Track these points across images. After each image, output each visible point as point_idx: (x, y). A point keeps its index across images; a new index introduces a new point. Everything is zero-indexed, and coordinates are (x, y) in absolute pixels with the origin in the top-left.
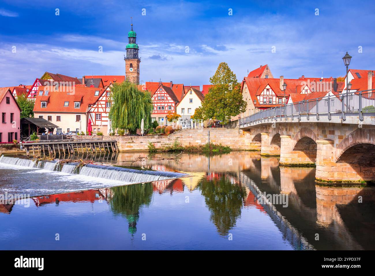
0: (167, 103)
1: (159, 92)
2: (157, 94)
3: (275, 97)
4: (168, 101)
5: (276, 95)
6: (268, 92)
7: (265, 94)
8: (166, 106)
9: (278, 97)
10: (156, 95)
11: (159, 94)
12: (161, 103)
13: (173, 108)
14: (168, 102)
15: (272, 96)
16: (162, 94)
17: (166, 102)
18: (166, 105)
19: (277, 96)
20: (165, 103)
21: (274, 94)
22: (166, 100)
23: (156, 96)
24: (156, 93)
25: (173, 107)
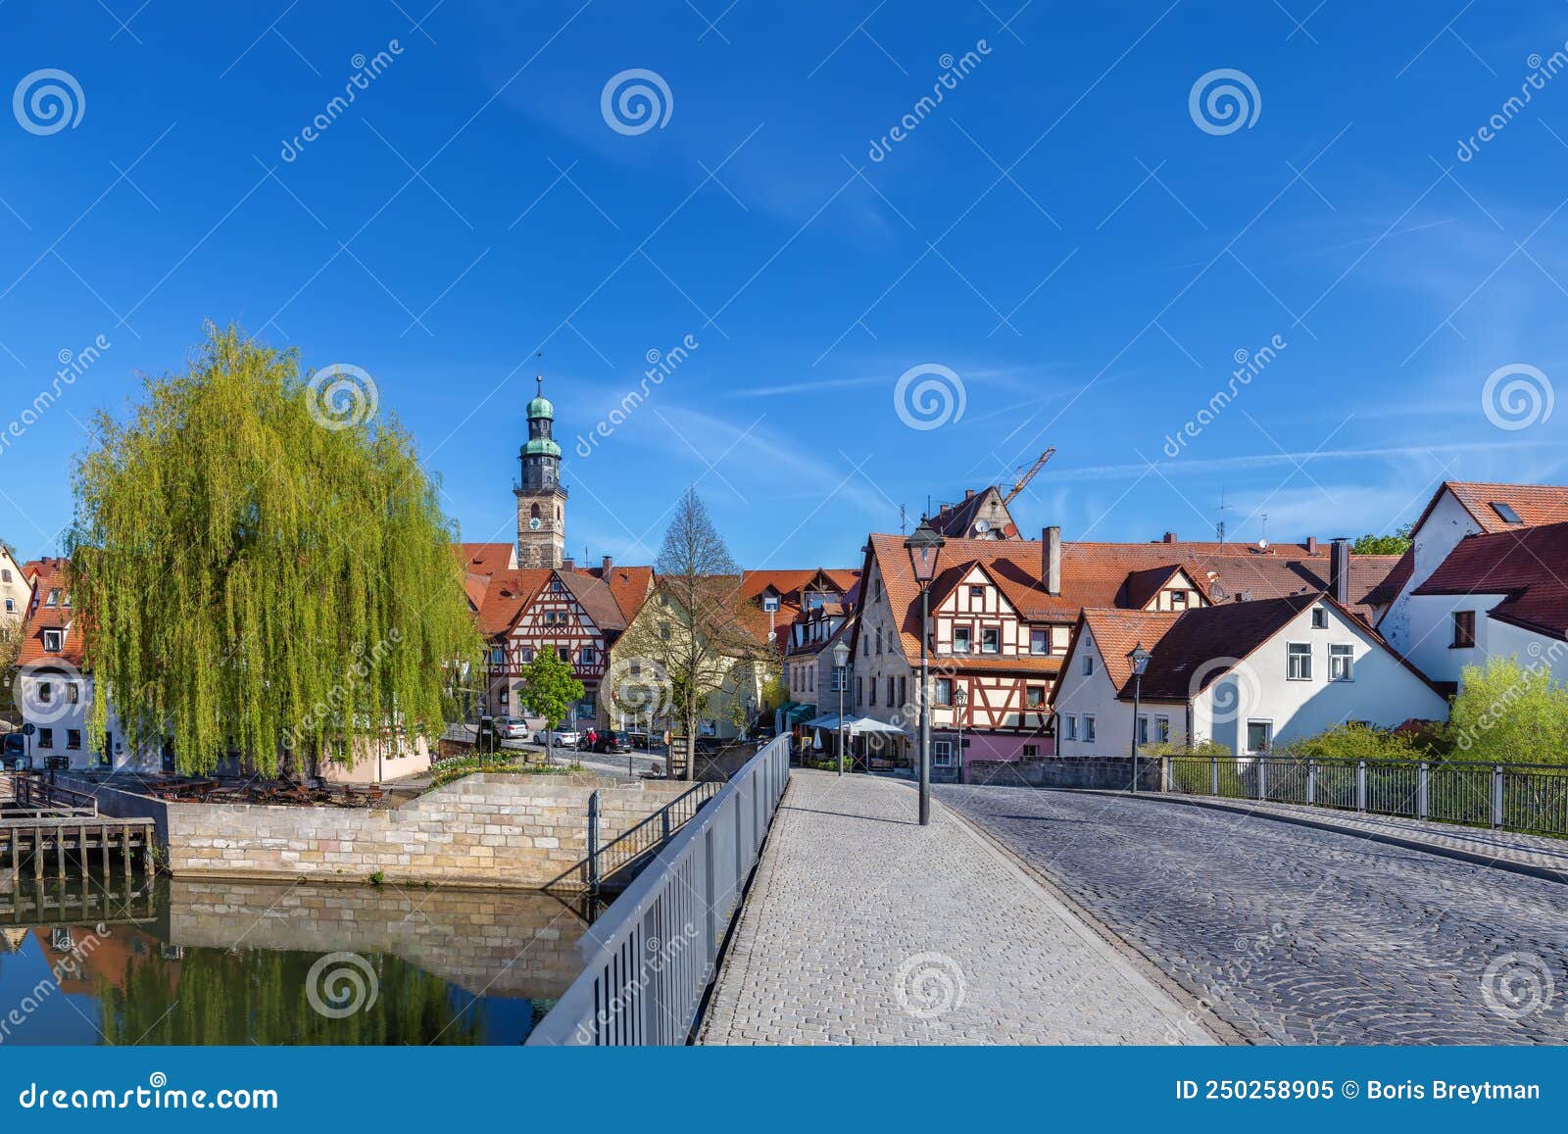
0: (577, 637)
1: (547, 598)
2: (543, 602)
3: (1015, 623)
4: (580, 629)
5: (1017, 613)
6: (977, 602)
7: (963, 607)
8: (573, 647)
9: (1030, 624)
10: (538, 608)
11: (547, 602)
12: (556, 637)
13: (598, 657)
14: (580, 632)
15: (997, 619)
16: (560, 602)
17: (574, 633)
18: (575, 644)
19: (1021, 620)
20: (569, 637)
21: (1005, 608)
22: (572, 627)
23: (538, 612)
24: (539, 598)
25: (598, 654)
